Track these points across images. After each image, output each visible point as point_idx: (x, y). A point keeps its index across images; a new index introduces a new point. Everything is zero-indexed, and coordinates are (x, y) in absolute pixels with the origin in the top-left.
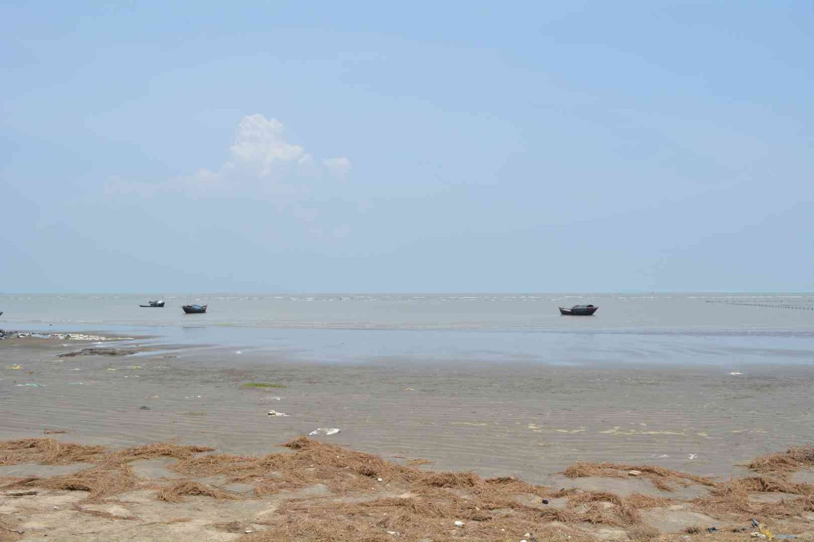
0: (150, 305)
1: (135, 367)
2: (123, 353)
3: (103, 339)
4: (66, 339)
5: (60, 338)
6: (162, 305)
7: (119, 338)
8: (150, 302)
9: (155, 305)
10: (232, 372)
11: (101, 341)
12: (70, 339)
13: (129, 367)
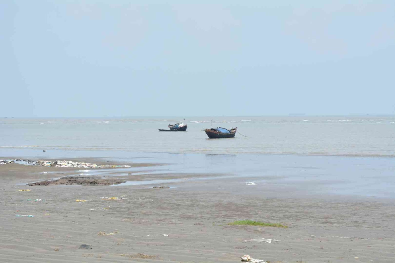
0: (169, 129)
1: (109, 199)
2: (107, 183)
3: (94, 166)
4: (52, 165)
5: (46, 166)
6: (184, 129)
7: (114, 166)
8: (170, 125)
9: (175, 129)
10: (228, 207)
11: (91, 168)
12: (56, 166)
13: (102, 198)
